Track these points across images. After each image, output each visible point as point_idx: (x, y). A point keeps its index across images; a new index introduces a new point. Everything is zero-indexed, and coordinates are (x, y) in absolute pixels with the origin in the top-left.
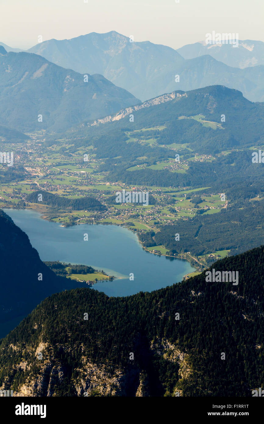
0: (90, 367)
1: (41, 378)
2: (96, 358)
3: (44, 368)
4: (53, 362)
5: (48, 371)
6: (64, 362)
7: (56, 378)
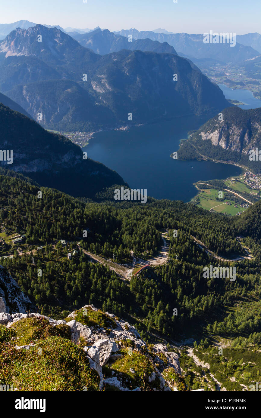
0: (234, 127)
1: (221, 129)
2: (236, 125)
3: (222, 126)
4: (225, 125)
5: (223, 127)
6: (228, 125)
7: (225, 129)
